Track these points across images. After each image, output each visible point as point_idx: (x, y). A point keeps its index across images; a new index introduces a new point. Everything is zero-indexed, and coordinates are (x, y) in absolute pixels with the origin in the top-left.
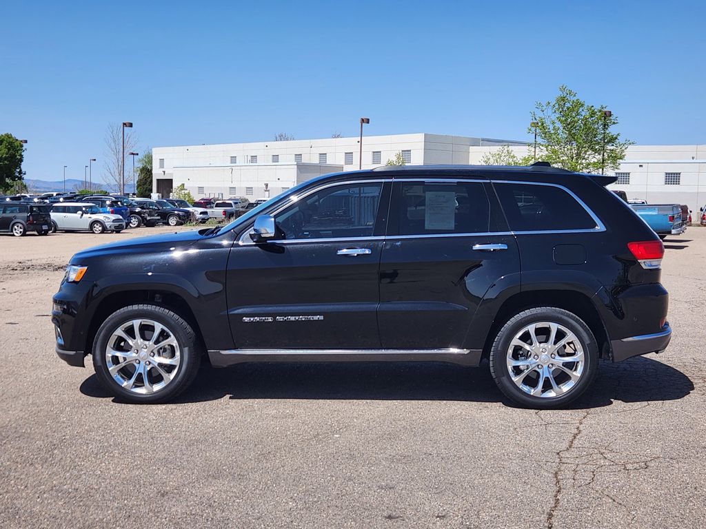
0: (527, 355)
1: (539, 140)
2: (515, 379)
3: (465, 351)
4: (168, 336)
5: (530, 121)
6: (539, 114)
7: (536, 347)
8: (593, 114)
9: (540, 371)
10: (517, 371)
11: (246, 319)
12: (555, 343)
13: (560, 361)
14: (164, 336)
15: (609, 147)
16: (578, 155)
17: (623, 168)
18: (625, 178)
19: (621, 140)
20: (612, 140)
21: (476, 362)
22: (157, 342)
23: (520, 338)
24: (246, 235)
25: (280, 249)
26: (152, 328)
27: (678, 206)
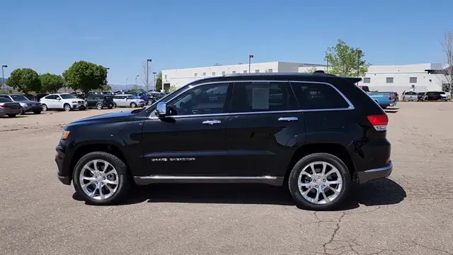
0: (310, 180)
1: (329, 64)
2: (303, 193)
3: (275, 178)
4: (112, 169)
5: (325, 55)
6: (329, 52)
7: (315, 175)
8: (353, 52)
9: (317, 189)
10: (304, 189)
11: (154, 160)
12: (326, 173)
13: (328, 183)
14: (109, 169)
15: (361, 66)
16: (347, 70)
17: (367, 76)
18: (368, 80)
19: (366, 63)
20: (362, 63)
21: (281, 184)
22: (106, 172)
23: (305, 171)
24: (153, 113)
25: (173, 120)
26: (104, 164)
27: (392, 93)
